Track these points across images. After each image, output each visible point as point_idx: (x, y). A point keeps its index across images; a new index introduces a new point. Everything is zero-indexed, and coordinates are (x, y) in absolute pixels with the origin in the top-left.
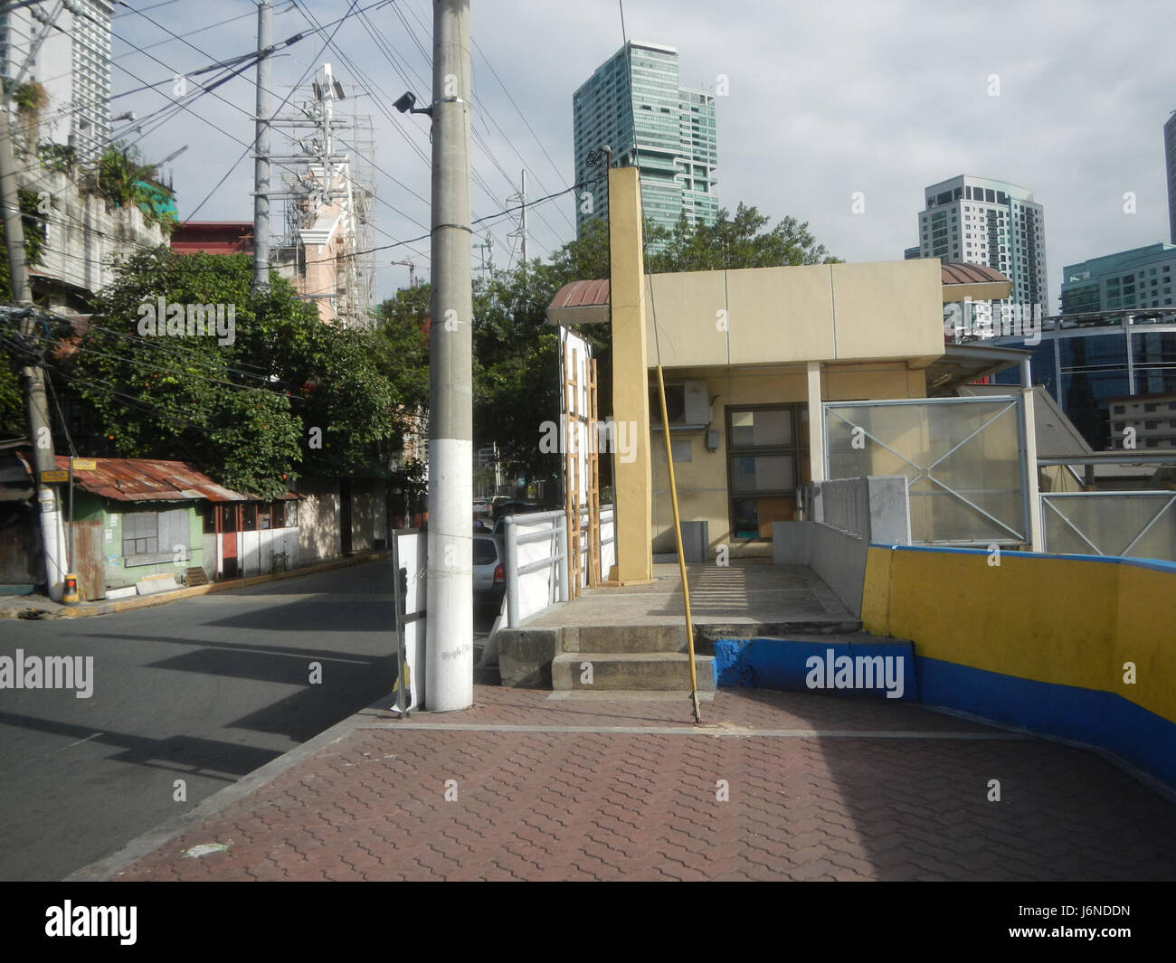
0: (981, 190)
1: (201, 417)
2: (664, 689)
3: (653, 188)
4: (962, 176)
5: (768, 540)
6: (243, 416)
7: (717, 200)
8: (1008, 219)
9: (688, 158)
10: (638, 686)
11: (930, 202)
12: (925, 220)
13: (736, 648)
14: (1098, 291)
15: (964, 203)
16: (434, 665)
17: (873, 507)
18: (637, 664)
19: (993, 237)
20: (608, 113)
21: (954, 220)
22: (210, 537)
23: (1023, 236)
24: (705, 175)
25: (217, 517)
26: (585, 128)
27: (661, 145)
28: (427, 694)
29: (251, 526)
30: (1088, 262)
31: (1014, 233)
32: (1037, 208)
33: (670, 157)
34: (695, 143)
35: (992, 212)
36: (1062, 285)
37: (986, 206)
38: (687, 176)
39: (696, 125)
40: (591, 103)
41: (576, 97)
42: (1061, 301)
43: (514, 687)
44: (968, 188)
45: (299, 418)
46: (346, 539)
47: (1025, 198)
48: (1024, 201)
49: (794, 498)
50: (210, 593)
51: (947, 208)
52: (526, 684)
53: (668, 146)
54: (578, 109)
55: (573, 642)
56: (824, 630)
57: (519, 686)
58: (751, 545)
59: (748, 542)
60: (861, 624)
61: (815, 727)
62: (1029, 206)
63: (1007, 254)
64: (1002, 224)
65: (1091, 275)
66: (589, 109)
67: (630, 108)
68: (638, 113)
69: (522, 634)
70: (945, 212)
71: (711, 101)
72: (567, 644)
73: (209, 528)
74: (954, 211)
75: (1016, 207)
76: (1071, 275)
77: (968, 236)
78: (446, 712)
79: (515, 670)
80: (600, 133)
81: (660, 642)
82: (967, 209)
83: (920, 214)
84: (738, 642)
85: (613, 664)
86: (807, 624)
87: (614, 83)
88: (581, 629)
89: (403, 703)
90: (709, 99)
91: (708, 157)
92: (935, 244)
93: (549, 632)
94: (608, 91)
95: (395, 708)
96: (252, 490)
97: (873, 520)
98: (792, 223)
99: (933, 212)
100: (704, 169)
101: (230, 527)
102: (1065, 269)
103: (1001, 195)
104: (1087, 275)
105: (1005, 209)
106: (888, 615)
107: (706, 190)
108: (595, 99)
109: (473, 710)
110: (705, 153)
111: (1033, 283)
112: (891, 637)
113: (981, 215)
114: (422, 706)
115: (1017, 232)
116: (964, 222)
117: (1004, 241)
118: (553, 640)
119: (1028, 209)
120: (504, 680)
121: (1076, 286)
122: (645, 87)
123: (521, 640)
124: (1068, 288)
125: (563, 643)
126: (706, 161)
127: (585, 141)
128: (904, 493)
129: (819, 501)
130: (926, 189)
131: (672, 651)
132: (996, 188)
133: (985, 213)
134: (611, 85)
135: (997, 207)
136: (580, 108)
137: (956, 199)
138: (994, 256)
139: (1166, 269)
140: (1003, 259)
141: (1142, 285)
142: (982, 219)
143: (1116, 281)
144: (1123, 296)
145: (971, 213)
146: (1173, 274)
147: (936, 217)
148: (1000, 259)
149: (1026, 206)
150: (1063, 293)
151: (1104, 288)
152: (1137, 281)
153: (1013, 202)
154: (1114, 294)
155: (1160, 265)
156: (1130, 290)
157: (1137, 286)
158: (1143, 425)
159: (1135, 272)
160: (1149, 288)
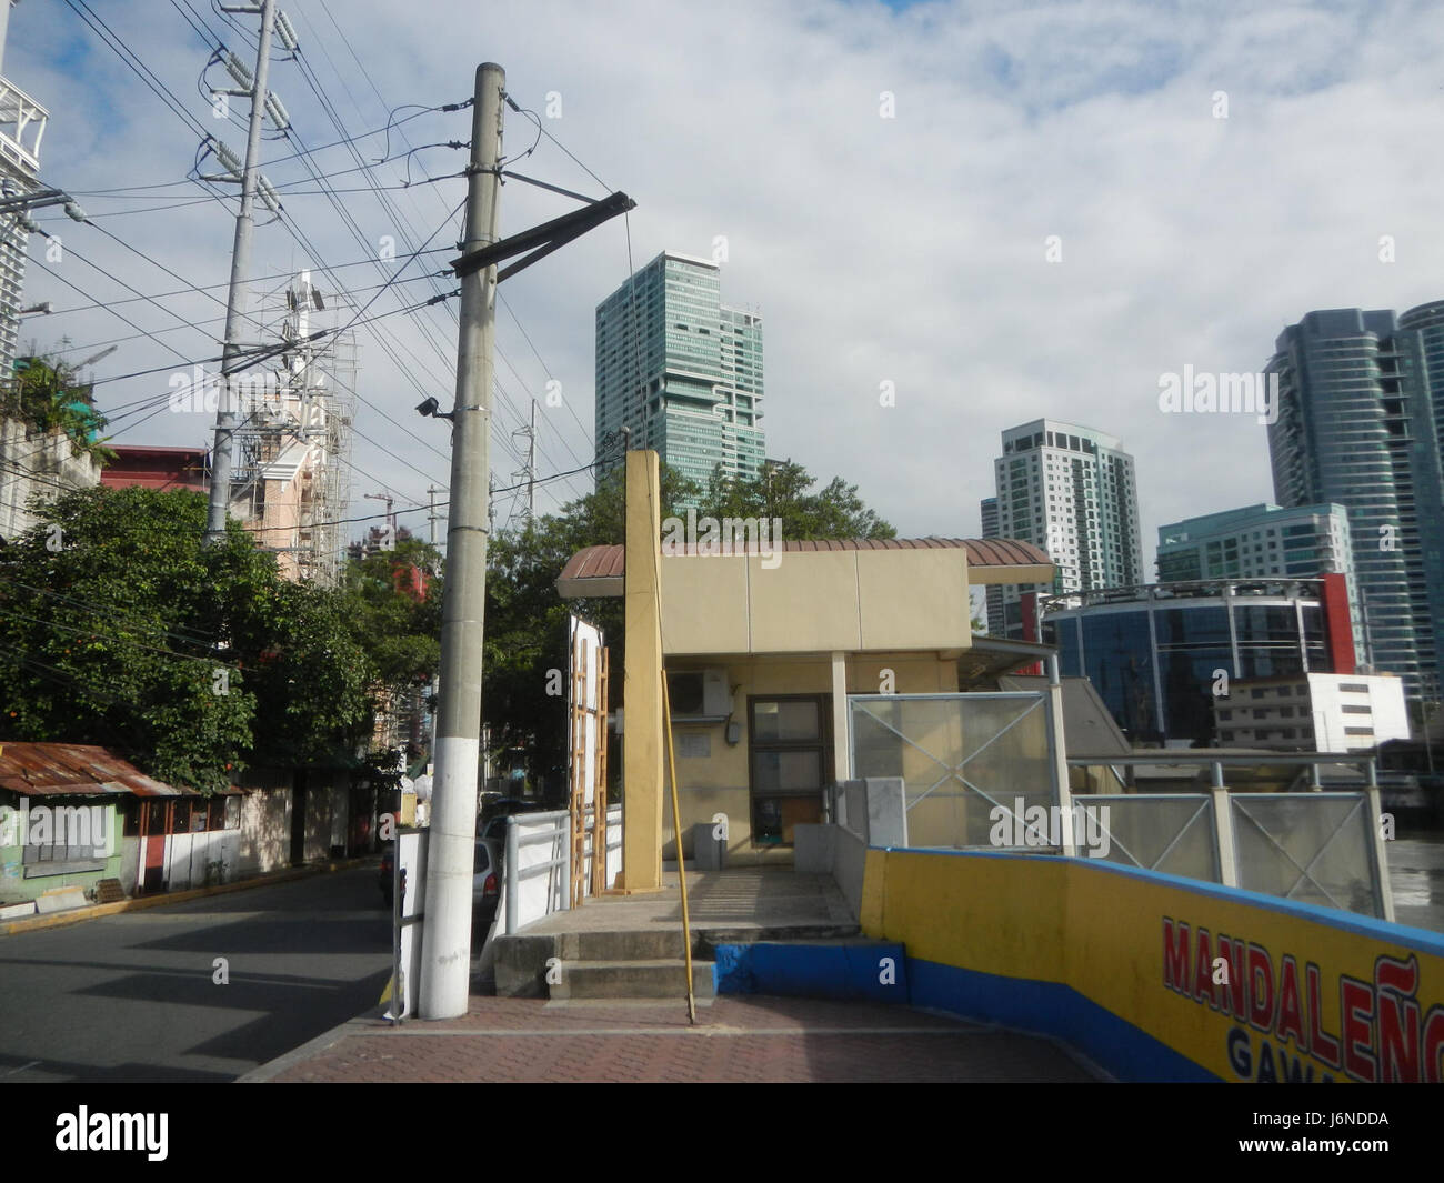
0: (1064, 436)
1: (133, 693)
2: (663, 996)
3: (687, 419)
4: (1042, 421)
5: (790, 845)
6: (184, 692)
7: (763, 436)
8: (1095, 470)
9: (730, 386)
10: (637, 994)
11: (1007, 448)
12: (1002, 468)
13: (737, 953)
14: (1197, 556)
15: (1045, 450)
16: (430, 969)
17: (872, 809)
18: (636, 970)
19: (1079, 490)
20: (638, 330)
21: (1035, 469)
22: (132, 841)
23: (1113, 490)
24: (750, 406)
25: (142, 816)
26: (609, 347)
27: (698, 370)
28: (421, 1002)
29: (182, 827)
30: (1184, 522)
31: (1103, 486)
32: (1127, 459)
33: (709, 384)
34: (738, 370)
35: (1076, 463)
36: (1158, 548)
37: (1071, 454)
38: (728, 407)
39: (739, 349)
40: (616, 320)
41: (599, 311)
42: (1156, 567)
43: (510, 997)
44: (1050, 434)
45: (253, 695)
46: (296, 845)
47: (1113, 447)
48: (1110, 450)
49: (821, 798)
50: (127, 911)
51: (1026, 455)
52: (522, 994)
53: (706, 372)
54: (601, 325)
55: (572, 950)
56: (824, 934)
57: (515, 996)
58: (774, 851)
59: (769, 847)
60: (859, 928)
61: (804, 1026)
62: (1118, 456)
63: (1095, 510)
64: (1088, 475)
65: (1190, 537)
66: (613, 326)
67: (663, 327)
68: (671, 334)
69: (520, 941)
70: (1024, 460)
71: (757, 323)
72: (566, 951)
73: (131, 829)
74: (1034, 459)
75: (1103, 456)
76: (1166, 536)
77: (1052, 488)
78: (440, 1020)
79: (510, 979)
80: (626, 353)
81: (662, 948)
82: (1050, 457)
83: (996, 461)
84: (740, 947)
85: (613, 971)
86: (807, 929)
87: (645, 297)
88: (582, 936)
89: (396, 1010)
90: (755, 320)
91: (753, 386)
92: (1015, 496)
93: (549, 938)
94: (638, 306)
95: (388, 1015)
96: (188, 783)
97: (871, 822)
98: (841, 485)
99: (1011, 459)
100: (749, 400)
101: (157, 829)
102: (1161, 529)
103: (1087, 443)
104: (1184, 537)
105: (1091, 458)
106: (883, 917)
107: (750, 424)
108: (622, 315)
109: (467, 1019)
110: (750, 382)
111: (1126, 544)
112: (884, 939)
113: (1065, 464)
114: (415, 1014)
115: (1106, 486)
116: (1046, 472)
117: (1091, 493)
118: (552, 946)
119: (1118, 460)
120: (500, 990)
121: (1174, 549)
122: (680, 303)
123: (518, 947)
124: (1168, 550)
125: (563, 950)
126: (751, 390)
127: (609, 361)
128: (900, 796)
129: (842, 802)
130: (1003, 433)
131: (675, 957)
132: (1081, 435)
133: (1069, 464)
134: (641, 300)
135: (1083, 456)
136: (604, 324)
137: (1037, 445)
138: (1080, 512)
139: (1271, 533)
140: (1091, 515)
141: (1246, 551)
142: (1066, 470)
143: (1217, 545)
144: (1224, 563)
145: (1054, 462)
146: (1279, 538)
147: (1014, 465)
148: (1087, 516)
149: (1115, 456)
150: (1159, 556)
151: (1204, 553)
152: (1240, 546)
153: (1100, 451)
154: (1215, 560)
155: (1263, 529)
156: (1232, 556)
157: (1240, 551)
158: (1250, 714)
159: (1237, 535)
160: (1253, 554)
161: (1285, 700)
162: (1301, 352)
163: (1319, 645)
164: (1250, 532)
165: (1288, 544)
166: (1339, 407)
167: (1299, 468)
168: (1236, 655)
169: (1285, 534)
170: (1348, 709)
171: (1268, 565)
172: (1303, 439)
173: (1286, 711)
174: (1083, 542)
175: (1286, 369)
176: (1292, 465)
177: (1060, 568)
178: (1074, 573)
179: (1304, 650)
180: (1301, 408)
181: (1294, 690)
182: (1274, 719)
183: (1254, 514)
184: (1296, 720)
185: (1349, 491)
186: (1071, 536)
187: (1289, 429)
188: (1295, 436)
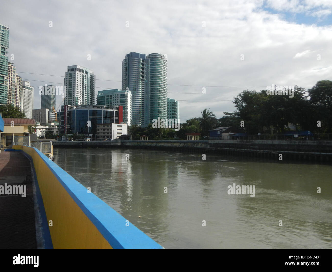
0: (81, 69)
4: (77, 65)
7: (8, 58)
8: (87, 77)
11: (69, 70)
12: (67, 74)
14: (104, 98)
15: (77, 72)
19: (83, 81)
21: (74, 76)
23: (90, 82)
24: (5, 50)
30: (103, 91)
31: (88, 81)
32: (94, 76)
35: (83, 75)
37: (82, 73)
39: (3, 35)
42: (97, 99)
44: (78, 69)
47: (91, 73)
48: (91, 74)
51: (72, 72)
62: (92, 75)
63: (86, 86)
65: (104, 94)
70: (72, 73)
74: (74, 73)
75: (89, 75)
76: (99, 93)
77: (77, 80)
82: (77, 74)
83: (66, 73)
90: (8, 28)
91: (6, 45)
92: (69, 81)
99: (70, 73)
102: (98, 91)
103: (86, 71)
104: (103, 94)
105: (86, 75)
107: (5, 55)
111: (92, 94)
113: (81, 76)
115: (89, 81)
116: (76, 77)
117: (86, 83)
121: (101, 96)
124: (99, 96)
130: (68, 67)
132: (85, 69)
135: (85, 74)
137: (75, 71)
138: (83, 86)
139: (118, 95)
140: (85, 87)
141: (113, 98)
142: (81, 77)
143: (108, 96)
144: (109, 100)
145: (78, 75)
146: (119, 96)
147: (70, 74)
148: (84, 87)
149: (91, 75)
150: (98, 97)
151: (106, 98)
152: (112, 97)
153: (88, 74)
154: (108, 99)
155: (117, 94)
156: (111, 98)
157: (112, 98)
158: (102, 130)
159: (112, 95)
160: (114, 99)
161: (108, 128)
162: (129, 60)
163: (117, 118)
164: (114, 94)
165: (120, 97)
166: (134, 71)
167: (126, 82)
168: (103, 119)
169: (120, 96)
170: (118, 129)
171: (117, 101)
172: (127, 77)
173: (108, 130)
174: (83, 92)
175: (126, 62)
176: (125, 81)
177: (78, 97)
178: (80, 99)
179: (114, 119)
180: (128, 71)
181: (110, 126)
182: (106, 131)
183: (115, 91)
184: (109, 131)
185: (134, 88)
186: (81, 91)
187: (125, 74)
188: (126, 76)
